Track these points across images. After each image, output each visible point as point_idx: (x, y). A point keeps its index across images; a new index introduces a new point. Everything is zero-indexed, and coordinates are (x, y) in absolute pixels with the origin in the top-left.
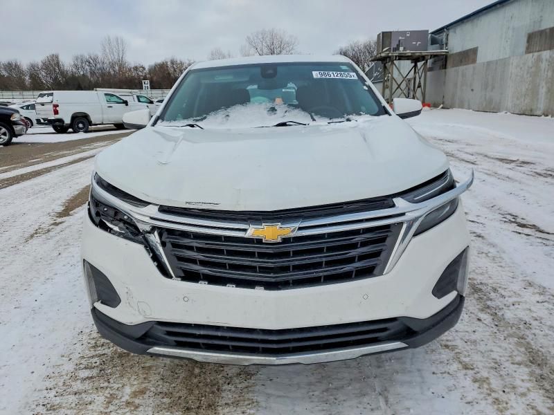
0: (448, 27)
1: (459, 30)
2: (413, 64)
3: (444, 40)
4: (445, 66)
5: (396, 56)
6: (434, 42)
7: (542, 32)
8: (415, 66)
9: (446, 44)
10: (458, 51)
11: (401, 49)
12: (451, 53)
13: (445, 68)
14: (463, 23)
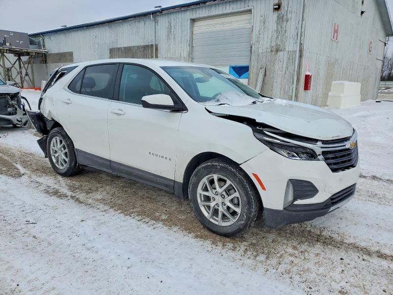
0: (43, 34)
1: (54, 37)
2: (17, 58)
3: (41, 42)
4: (45, 62)
5: (6, 50)
6: (32, 43)
7: (119, 49)
8: (19, 59)
9: (44, 46)
10: (56, 52)
11: (8, 44)
12: (49, 53)
13: (46, 63)
14: (56, 33)
